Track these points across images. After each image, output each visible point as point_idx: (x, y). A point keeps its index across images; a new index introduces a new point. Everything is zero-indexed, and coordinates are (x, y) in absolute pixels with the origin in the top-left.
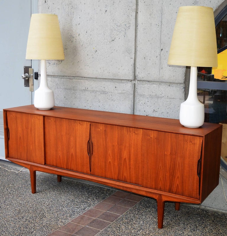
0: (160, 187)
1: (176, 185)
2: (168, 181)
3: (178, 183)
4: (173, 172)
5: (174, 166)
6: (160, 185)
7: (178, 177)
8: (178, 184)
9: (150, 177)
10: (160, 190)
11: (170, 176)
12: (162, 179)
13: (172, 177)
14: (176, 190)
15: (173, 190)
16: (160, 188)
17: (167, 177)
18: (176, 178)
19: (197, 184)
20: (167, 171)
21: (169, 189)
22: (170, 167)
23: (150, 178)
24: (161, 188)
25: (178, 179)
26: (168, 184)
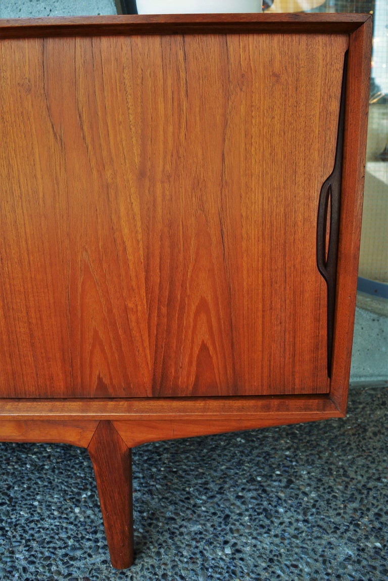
0: (100, 379)
1: (196, 350)
2: (146, 337)
3: (203, 335)
4: (172, 284)
5: (172, 247)
6: (96, 373)
7: (203, 306)
8: (204, 347)
9: (32, 336)
10: (104, 395)
11: (150, 308)
12: (101, 335)
13: (164, 310)
14: (197, 377)
15: (177, 378)
16: (101, 385)
17: (133, 318)
18: (193, 308)
19: (317, 319)
20: (134, 283)
21: (154, 380)
22: (148, 257)
23: (33, 345)
24: (106, 381)
25: (203, 317)
26: (145, 356)
